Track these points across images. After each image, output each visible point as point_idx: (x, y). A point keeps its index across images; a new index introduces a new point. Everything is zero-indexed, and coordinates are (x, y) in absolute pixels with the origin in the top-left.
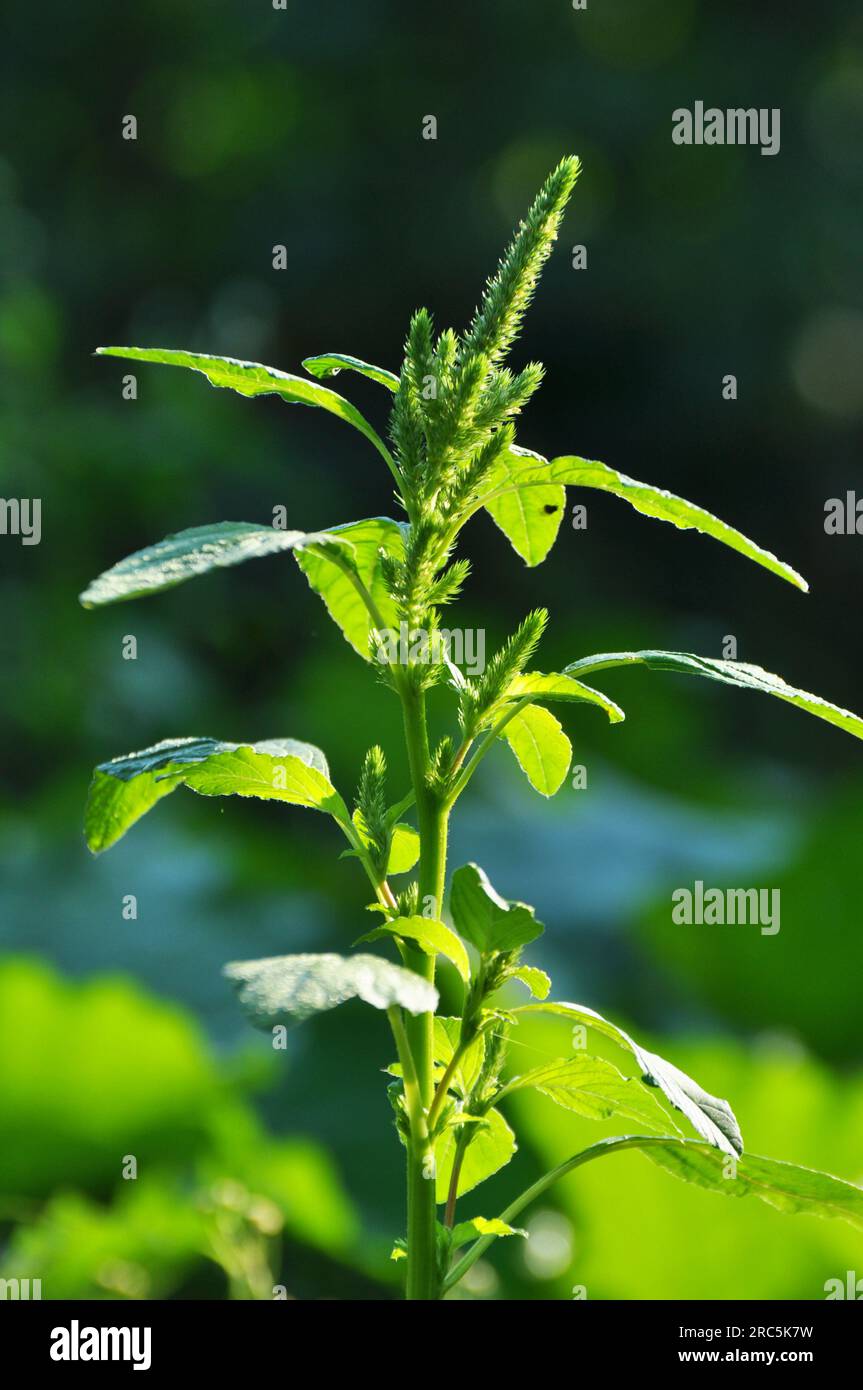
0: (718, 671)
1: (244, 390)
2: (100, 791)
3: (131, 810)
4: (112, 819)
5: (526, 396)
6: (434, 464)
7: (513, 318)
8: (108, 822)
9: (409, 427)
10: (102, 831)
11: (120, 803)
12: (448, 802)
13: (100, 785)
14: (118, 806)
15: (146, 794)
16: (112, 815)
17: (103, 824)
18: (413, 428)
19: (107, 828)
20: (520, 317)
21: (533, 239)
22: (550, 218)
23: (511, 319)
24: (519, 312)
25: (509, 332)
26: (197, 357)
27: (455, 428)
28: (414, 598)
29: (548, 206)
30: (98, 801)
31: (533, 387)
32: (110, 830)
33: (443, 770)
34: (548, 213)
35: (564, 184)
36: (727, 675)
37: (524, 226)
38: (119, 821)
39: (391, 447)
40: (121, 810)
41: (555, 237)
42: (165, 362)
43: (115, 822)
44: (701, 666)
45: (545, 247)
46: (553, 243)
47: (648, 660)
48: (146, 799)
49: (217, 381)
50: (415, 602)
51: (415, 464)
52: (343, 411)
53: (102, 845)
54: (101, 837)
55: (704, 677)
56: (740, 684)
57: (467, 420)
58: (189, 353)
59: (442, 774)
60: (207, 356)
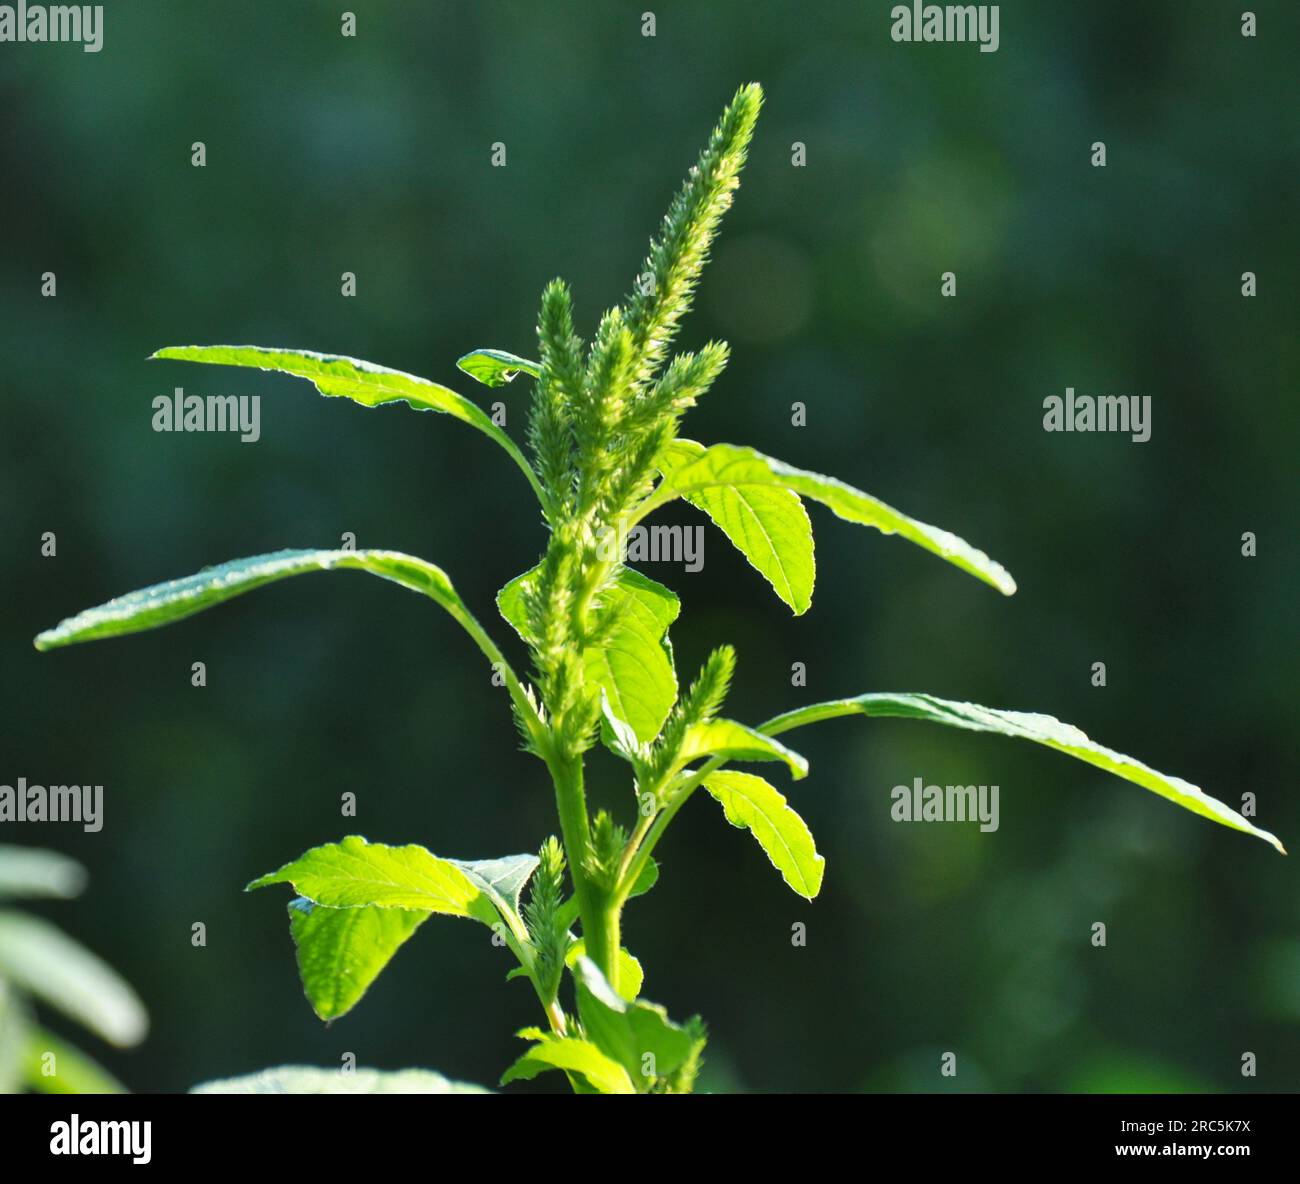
0: (954, 713)
1: (361, 398)
2: (313, 937)
3: (366, 963)
4: (342, 976)
5: (703, 383)
6: (587, 473)
7: (680, 287)
8: (337, 979)
9: (552, 428)
10: (332, 991)
11: (349, 956)
12: (616, 896)
13: (309, 929)
14: (347, 959)
15: (380, 941)
16: (342, 970)
17: (332, 984)
18: (557, 428)
19: (338, 987)
20: (693, 284)
21: (706, 187)
22: (723, 162)
23: (675, 287)
24: (691, 279)
25: (677, 305)
26: (267, 353)
27: (599, 425)
28: (550, 638)
29: (724, 146)
30: (314, 952)
31: (711, 373)
32: (343, 990)
33: (602, 854)
34: (721, 155)
35: (741, 118)
36: (965, 718)
37: (695, 171)
38: (351, 976)
39: (530, 455)
40: (352, 962)
41: (735, 184)
42: (240, 364)
43: (348, 980)
44: (933, 710)
45: (720, 197)
46: (734, 191)
47: (865, 705)
48: (383, 948)
49: (327, 389)
50: (551, 644)
51: (560, 474)
52: (468, 413)
53: (335, 1010)
54: (331, 999)
55: (931, 722)
56: (976, 727)
57: (614, 412)
58: (259, 348)
59: (603, 860)
60: (278, 350)
